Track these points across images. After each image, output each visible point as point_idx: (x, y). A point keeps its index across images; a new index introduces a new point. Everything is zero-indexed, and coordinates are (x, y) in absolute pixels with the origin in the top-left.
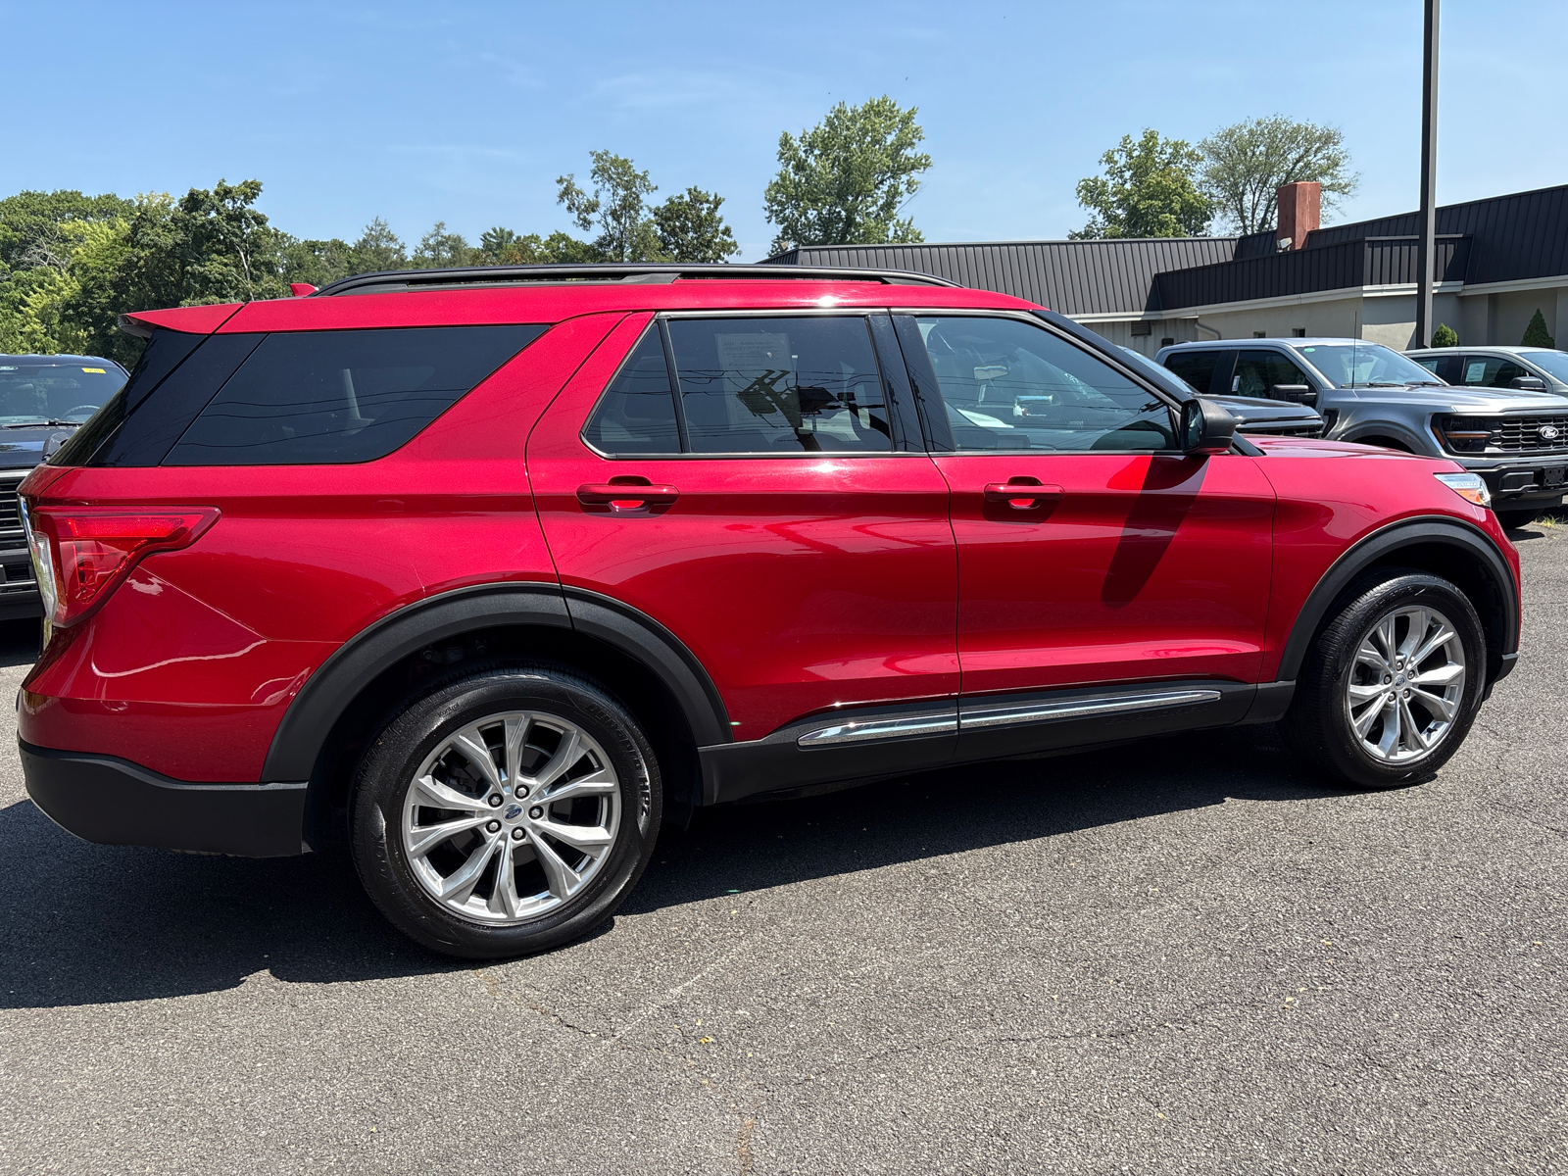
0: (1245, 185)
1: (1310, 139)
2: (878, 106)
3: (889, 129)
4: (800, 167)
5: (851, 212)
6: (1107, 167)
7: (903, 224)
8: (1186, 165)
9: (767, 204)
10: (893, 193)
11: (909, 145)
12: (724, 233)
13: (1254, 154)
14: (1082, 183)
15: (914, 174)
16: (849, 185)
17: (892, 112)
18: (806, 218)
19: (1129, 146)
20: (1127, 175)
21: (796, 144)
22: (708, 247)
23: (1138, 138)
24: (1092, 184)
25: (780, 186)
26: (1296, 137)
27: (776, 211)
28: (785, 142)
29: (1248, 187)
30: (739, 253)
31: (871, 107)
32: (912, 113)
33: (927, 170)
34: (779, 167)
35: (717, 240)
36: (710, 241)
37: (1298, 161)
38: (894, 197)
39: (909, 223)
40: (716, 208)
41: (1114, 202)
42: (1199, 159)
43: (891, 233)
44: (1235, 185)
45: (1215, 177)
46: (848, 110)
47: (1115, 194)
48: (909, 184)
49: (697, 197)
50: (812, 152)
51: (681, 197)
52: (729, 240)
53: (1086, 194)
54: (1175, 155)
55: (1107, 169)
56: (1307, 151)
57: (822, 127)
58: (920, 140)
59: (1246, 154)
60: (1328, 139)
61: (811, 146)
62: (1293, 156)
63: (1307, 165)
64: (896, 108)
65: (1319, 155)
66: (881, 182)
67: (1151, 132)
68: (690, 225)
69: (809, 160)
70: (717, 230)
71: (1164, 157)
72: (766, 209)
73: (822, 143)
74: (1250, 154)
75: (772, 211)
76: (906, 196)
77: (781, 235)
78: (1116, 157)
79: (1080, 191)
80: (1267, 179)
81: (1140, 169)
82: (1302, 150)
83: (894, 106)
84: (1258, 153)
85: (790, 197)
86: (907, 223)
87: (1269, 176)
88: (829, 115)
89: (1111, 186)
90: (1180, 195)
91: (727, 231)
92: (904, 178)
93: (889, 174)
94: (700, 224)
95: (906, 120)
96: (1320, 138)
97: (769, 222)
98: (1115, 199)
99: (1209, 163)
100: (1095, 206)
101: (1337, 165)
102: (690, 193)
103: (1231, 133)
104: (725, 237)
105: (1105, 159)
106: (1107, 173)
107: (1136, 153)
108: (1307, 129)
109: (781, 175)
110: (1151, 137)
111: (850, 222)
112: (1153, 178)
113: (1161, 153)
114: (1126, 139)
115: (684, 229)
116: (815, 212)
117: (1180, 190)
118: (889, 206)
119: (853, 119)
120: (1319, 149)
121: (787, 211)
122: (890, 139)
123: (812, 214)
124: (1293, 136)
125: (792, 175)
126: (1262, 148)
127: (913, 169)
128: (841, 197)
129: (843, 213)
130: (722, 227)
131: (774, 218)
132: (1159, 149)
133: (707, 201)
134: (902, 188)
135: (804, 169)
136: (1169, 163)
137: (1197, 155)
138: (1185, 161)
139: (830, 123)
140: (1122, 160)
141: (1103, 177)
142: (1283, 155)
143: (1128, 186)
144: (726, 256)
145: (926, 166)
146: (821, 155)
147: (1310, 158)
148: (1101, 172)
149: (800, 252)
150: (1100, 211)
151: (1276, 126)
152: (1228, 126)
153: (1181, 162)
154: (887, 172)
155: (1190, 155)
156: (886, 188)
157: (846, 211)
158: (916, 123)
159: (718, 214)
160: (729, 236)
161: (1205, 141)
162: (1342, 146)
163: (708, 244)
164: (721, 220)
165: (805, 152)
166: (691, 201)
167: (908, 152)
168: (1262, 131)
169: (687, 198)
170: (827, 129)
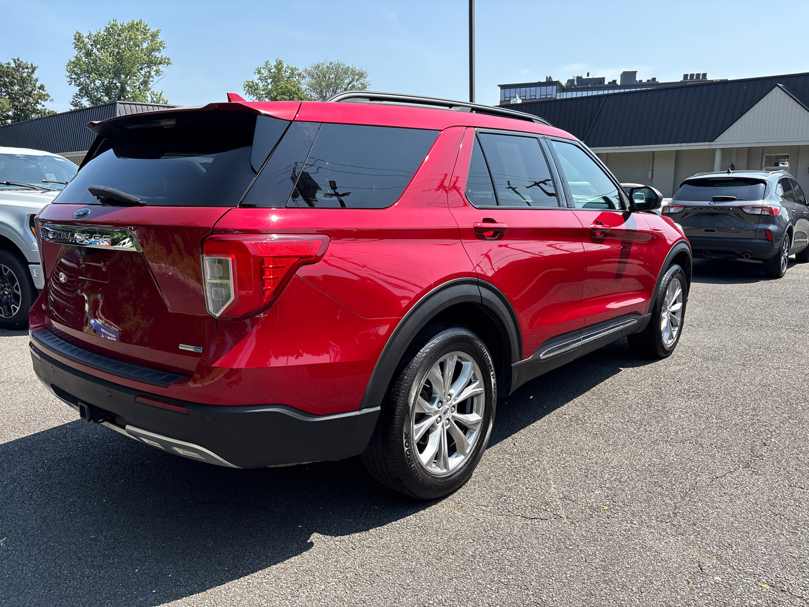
0: (326, 92)
1: (353, 73)
2: (137, 25)
3: (144, 40)
4: (88, 54)
5: (123, 85)
6: (258, 76)
7: (157, 95)
8: (298, 80)
9: (68, 74)
10: (148, 76)
11: (157, 50)
12: (40, 88)
13: (329, 78)
14: (246, 83)
15: (161, 67)
16: (121, 68)
17: (145, 30)
18: (95, 85)
19: (269, 66)
20: (269, 81)
21: (86, 40)
22: (30, 96)
23: (273, 63)
24: (251, 84)
25: (76, 63)
26: (348, 72)
27: (75, 78)
28: (79, 38)
29: (328, 93)
30: (52, 100)
31: (133, 24)
32: (158, 31)
33: (169, 65)
34: (75, 52)
35: (36, 92)
36: (31, 92)
37: (349, 84)
38: (148, 78)
39: (161, 95)
40: (33, 72)
41: (263, 94)
42: (304, 77)
43: (149, 99)
44: (322, 91)
45: (312, 86)
46: (119, 24)
47: (263, 90)
48: (157, 71)
49: (19, 66)
50: (96, 46)
51: (9, 64)
52: (44, 93)
53: (249, 89)
54: (292, 73)
55: (259, 77)
56: (353, 80)
57: (102, 32)
58: (163, 48)
59: (326, 78)
60: (361, 75)
61: (95, 43)
62: (347, 81)
63: (353, 86)
64: (147, 28)
65: (358, 82)
66: (141, 69)
67: (280, 61)
68: (16, 81)
69: (94, 50)
70: (35, 86)
71: (287, 74)
72: (67, 77)
73: (102, 42)
74: (328, 77)
75: (71, 78)
76: (156, 78)
77: (78, 93)
78: (263, 71)
79: (245, 87)
80: (336, 91)
81: (276, 78)
82: (351, 79)
83: (146, 26)
84: (331, 78)
85: (82, 71)
86: (159, 94)
87: (337, 89)
88: (107, 26)
89: (261, 86)
90: (297, 94)
91: (42, 87)
92: (155, 68)
93: (146, 65)
94: (22, 82)
95: (154, 36)
96: (358, 74)
97: (70, 84)
98: (264, 93)
99: (308, 79)
100: (254, 96)
101: (366, 88)
102: (15, 62)
103: (318, 67)
104: (41, 91)
105: (257, 72)
106: (259, 79)
107: (272, 71)
108: (352, 69)
109: (76, 57)
110: (279, 64)
111: (123, 90)
112: (282, 84)
113: (285, 71)
114: (267, 63)
115: (12, 84)
116: (100, 82)
117: (297, 92)
118: (145, 83)
119: (122, 30)
120: (358, 80)
121: (82, 79)
122: (145, 45)
123: (98, 83)
124: (346, 71)
125: (84, 58)
126: (333, 76)
127: (160, 63)
128: (117, 74)
129: (118, 84)
130: (38, 85)
131: (73, 82)
132: (284, 69)
133: (27, 68)
134: (153, 73)
135: (91, 55)
136: (289, 77)
137: (303, 75)
138: (297, 77)
139: (107, 30)
140: (265, 73)
141: (256, 81)
142: (342, 80)
143: (270, 87)
144: (43, 103)
145: (168, 63)
146: (101, 48)
147: (354, 83)
148: (255, 78)
149: (118, 104)
150: (256, 98)
151: (339, 65)
152: (316, 63)
153: (295, 78)
154: (144, 64)
155: (299, 75)
156: (143, 73)
157: (119, 82)
158: (160, 38)
159: (34, 76)
160: (43, 90)
161: (306, 69)
162: (367, 79)
163: (30, 94)
164: (36, 80)
165: (92, 45)
166: (16, 67)
167: (157, 54)
168: (332, 67)
169: (13, 65)
170: (105, 34)
